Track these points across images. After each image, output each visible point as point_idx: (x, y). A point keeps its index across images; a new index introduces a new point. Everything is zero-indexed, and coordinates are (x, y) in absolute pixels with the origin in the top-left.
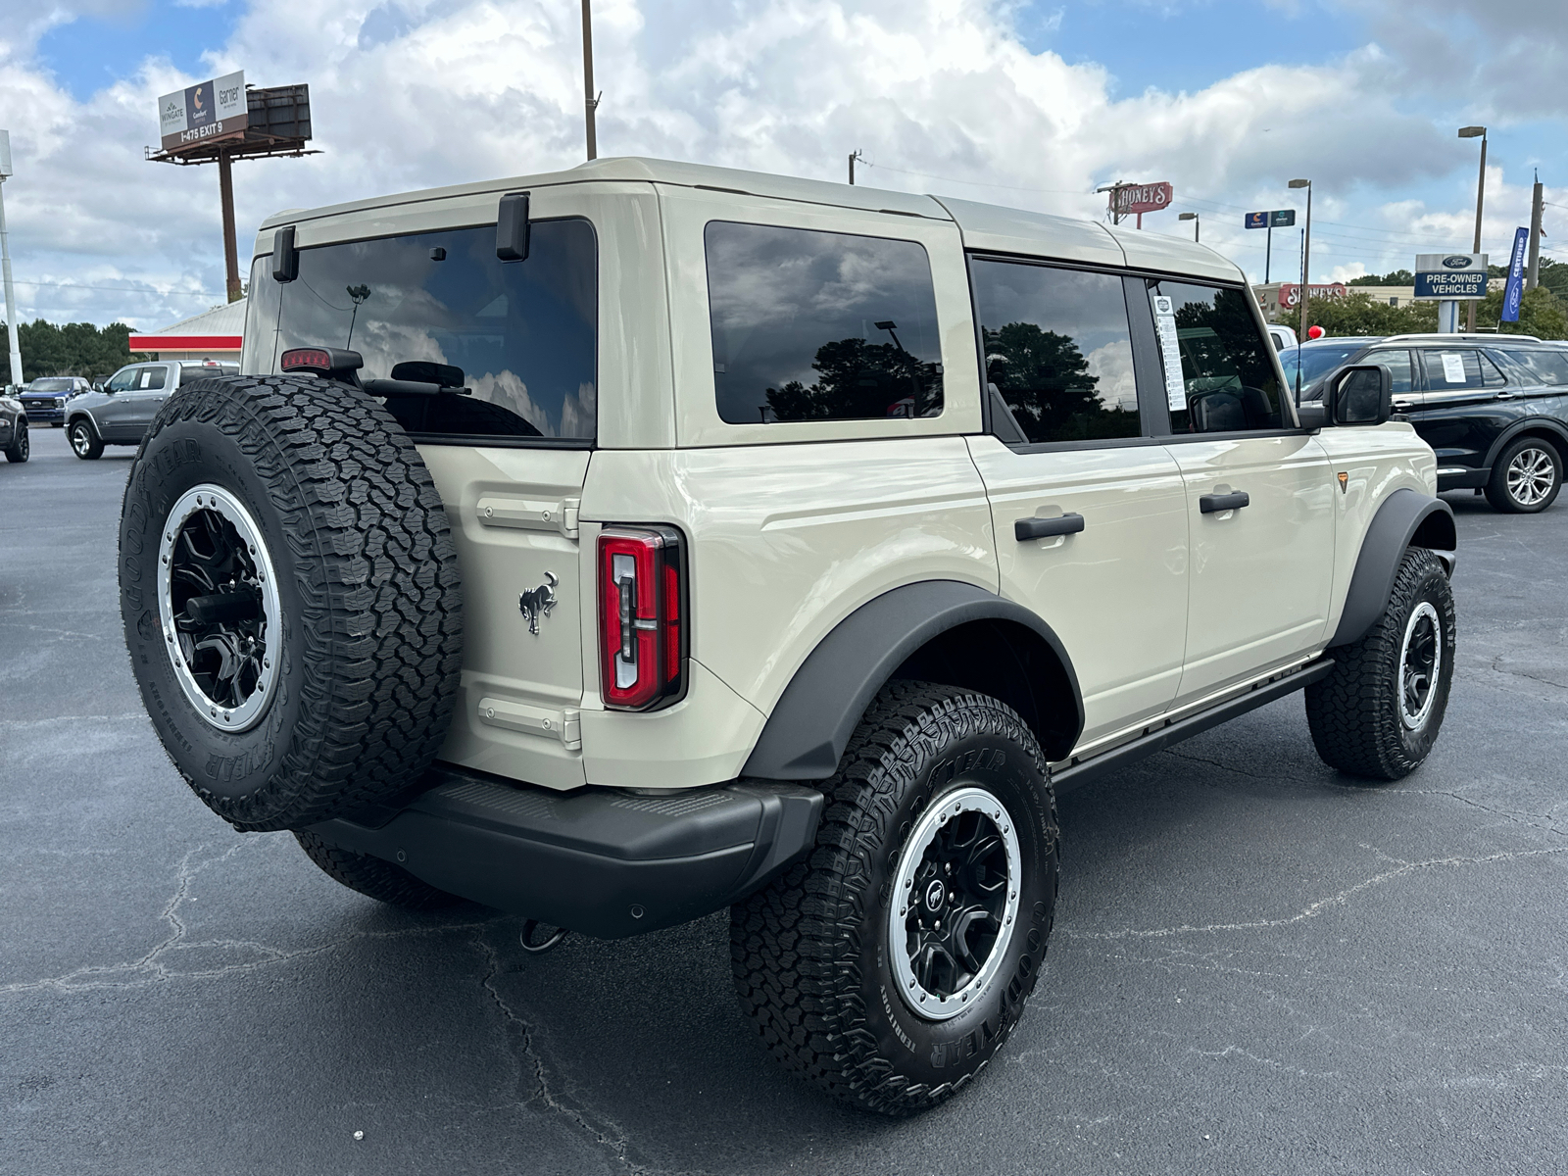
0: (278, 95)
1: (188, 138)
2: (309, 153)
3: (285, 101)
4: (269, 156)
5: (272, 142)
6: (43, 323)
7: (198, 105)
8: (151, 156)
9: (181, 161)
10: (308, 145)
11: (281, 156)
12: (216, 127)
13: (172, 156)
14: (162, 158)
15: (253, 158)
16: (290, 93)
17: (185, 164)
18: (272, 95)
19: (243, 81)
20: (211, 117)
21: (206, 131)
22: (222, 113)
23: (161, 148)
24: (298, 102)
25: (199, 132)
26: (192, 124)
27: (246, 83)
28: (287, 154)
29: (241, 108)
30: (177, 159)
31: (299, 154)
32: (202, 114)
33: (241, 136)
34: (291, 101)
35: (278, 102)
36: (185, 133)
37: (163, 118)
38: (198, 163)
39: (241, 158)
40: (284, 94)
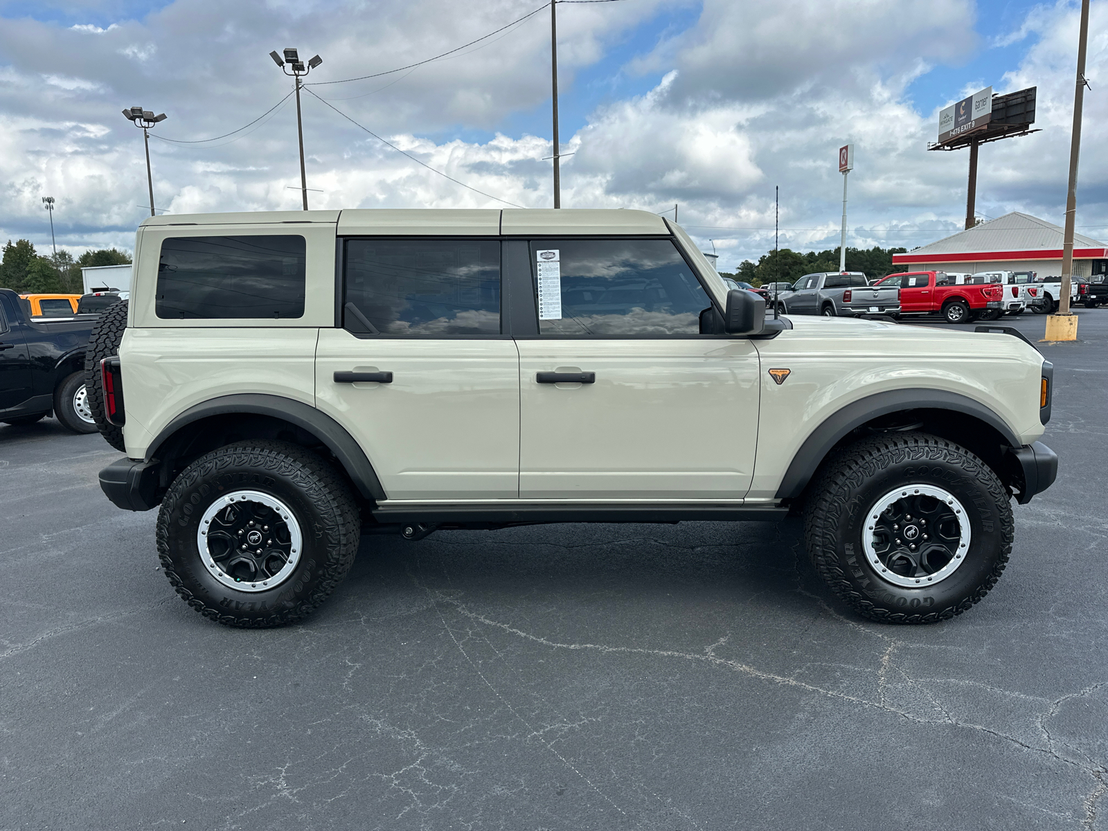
0: (1015, 97)
1: (954, 133)
2: (1032, 132)
3: (1019, 101)
4: (1005, 137)
5: (1006, 128)
6: (878, 248)
7: (962, 112)
8: (931, 148)
9: (949, 148)
10: (1031, 127)
11: (1012, 136)
12: (971, 125)
13: (943, 145)
14: (937, 148)
15: (993, 140)
16: (1023, 95)
17: (952, 149)
18: (1011, 98)
19: (991, 92)
20: (968, 119)
21: (965, 128)
22: (976, 115)
23: (937, 141)
24: (1028, 100)
25: (960, 129)
26: (957, 124)
27: (993, 94)
28: (1016, 135)
29: (988, 109)
30: (946, 148)
31: (1027, 133)
32: (963, 118)
33: (986, 127)
34: (1023, 100)
35: (1014, 102)
36: (952, 131)
37: (941, 123)
38: (959, 148)
39: (986, 141)
40: (1020, 96)
